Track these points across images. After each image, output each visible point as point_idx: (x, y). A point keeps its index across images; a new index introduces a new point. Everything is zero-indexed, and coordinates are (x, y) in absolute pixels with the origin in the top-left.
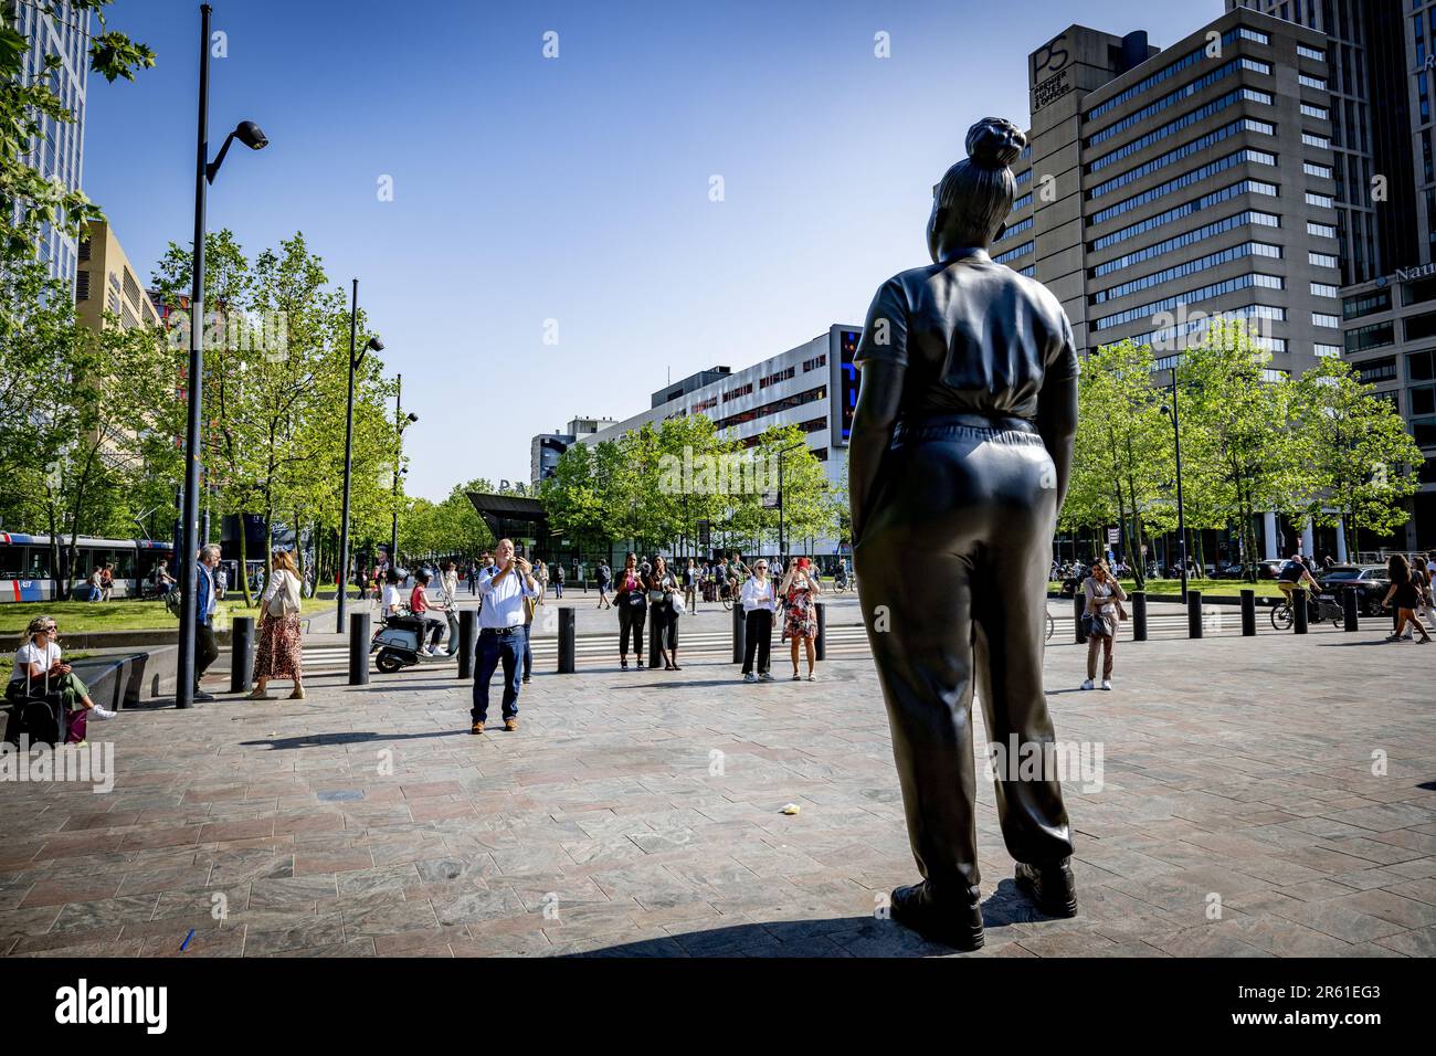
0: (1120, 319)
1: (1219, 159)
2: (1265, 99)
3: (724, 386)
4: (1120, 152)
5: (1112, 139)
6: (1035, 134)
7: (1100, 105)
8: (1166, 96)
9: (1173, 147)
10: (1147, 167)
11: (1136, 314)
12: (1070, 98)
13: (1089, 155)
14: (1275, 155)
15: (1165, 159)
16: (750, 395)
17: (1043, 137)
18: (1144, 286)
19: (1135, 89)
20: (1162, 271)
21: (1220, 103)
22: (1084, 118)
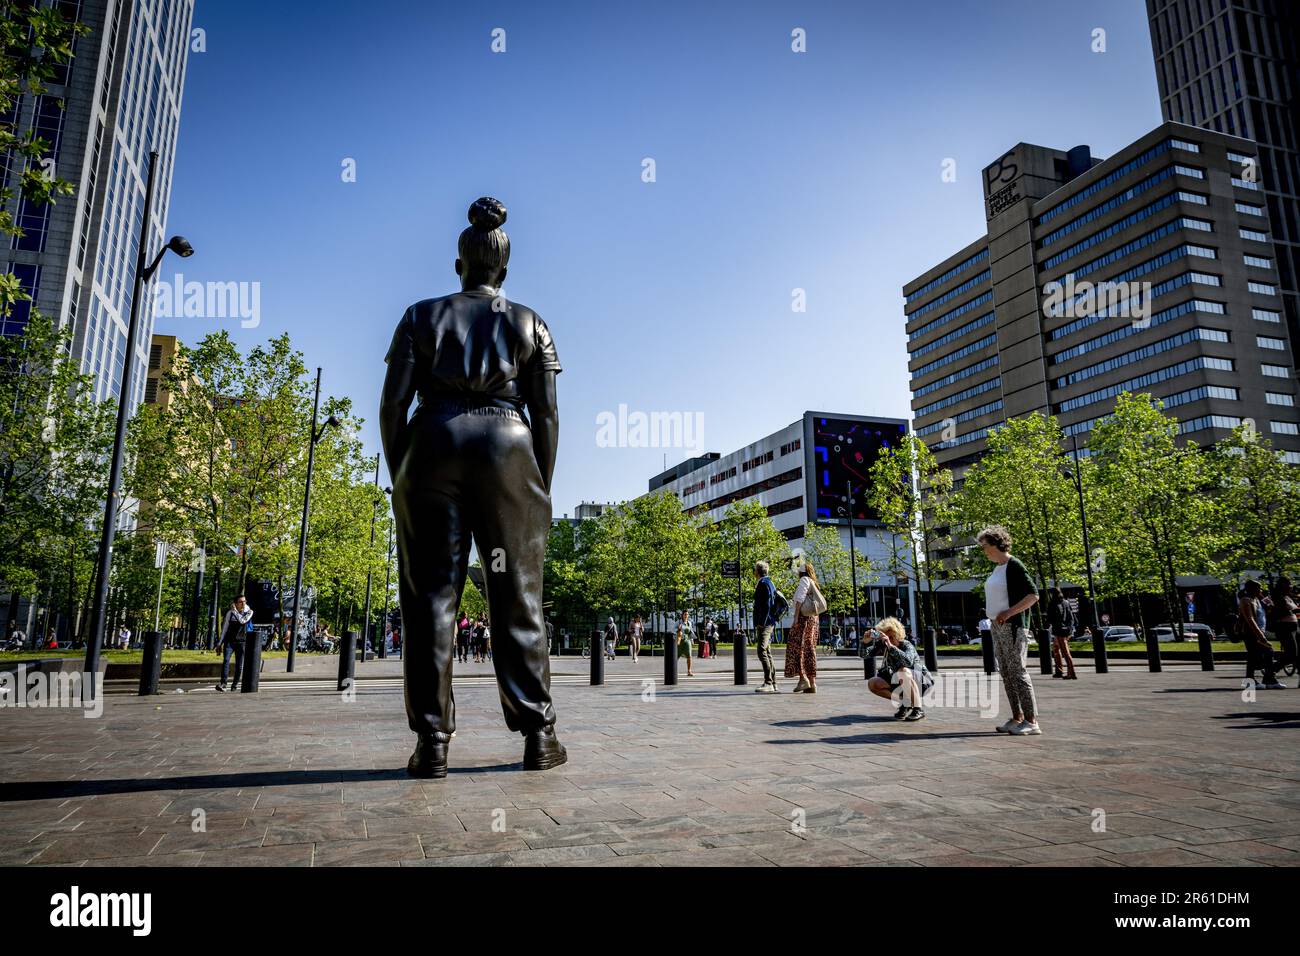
0: (1081, 402)
1: (1162, 255)
2: (1201, 200)
3: (712, 469)
4: (1071, 251)
5: (1063, 240)
6: (992, 237)
7: (1049, 210)
8: (1108, 201)
9: (1117, 245)
10: (1095, 264)
11: (1096, 397)
12: (1022, 204)
13: (1042, 255)
14: (1216, 249)
15: (1112, 256)
16: (735, 477)
17: (1000, 239)
18: (1101, 371)
19: (1080, 196)
20: (1117, 357)
21: (1159, 205)
22: (1036, 222)
